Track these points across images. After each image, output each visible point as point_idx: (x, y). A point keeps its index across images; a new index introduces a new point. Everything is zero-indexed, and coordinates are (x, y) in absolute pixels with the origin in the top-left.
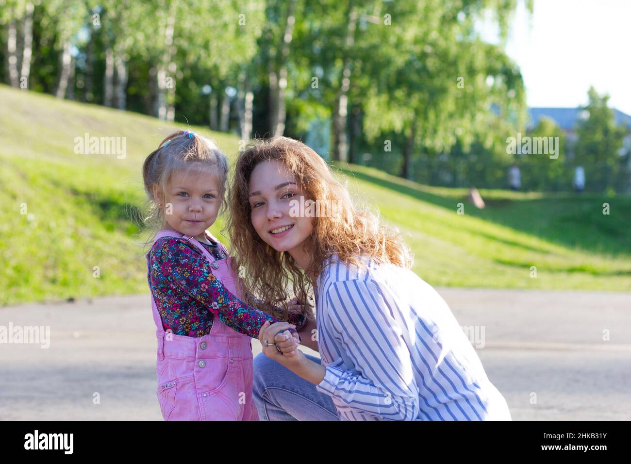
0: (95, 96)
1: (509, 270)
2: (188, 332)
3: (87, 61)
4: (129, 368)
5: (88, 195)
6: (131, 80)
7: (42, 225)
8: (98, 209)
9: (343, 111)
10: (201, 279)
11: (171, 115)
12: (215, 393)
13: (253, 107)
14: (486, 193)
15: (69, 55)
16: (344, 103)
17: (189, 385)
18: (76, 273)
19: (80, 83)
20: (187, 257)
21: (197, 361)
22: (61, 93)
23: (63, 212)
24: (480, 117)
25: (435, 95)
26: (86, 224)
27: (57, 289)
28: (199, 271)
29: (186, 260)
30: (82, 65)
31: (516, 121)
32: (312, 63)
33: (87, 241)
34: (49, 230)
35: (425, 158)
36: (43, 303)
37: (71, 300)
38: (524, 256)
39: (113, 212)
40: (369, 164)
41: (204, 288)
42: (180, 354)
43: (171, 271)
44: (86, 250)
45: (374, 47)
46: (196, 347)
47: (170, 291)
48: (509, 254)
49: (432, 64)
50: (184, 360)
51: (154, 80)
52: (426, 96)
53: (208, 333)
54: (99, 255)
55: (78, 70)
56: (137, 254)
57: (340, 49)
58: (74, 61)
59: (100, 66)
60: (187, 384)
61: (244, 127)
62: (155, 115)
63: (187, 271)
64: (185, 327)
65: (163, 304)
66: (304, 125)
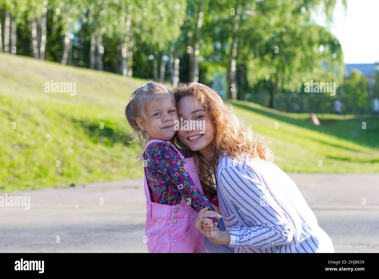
0: (84, 63)
1: (335, 162)
2: (167, 201)
3: (79, 42)
4: (108, 225)
5: (82, 122)
6: (106, 53)
7: (54, 141)
8: (88, 130)
9: (234, 69)
10: (176, 169)
11: (131, 73)
12: (182, 239)
13: (179, 67)
14: (320, 116)
15: (69, 38)
16: (234, 63)
17: (167, 234)
18: (75, 169)
19: (76, 55)
20: (169, 155)
21: (172, 220)
22: (64, 61)
23: (67, 133)
24: (316, 70)
25: (289, 57)
26: (81, 140)
27: (64, 179)
28: (175, 164)
29: (168, 156)
30: (77, 44)
31: (337, 72)
32: (214, 40)
33: (82, 150)
34: (59, 144)
35: (283, 96)
36: (56, 187)
37: (73, 185)
38: (344, 154)
39: (97, 132)
40: (250, 100)
41: (177, 175)
42: (162, 216)
43: (158, 163)
44: (81, 155)
45: (251, 30)
46: (172, 211)
47: (158, 175)
48: (335, 152)
49: (286, 39)
50: (165, 218)
51: (119, 53)
52: (284, 58)
53: (179, 203)
54: (89, 158)
55: (74, 48)
56: (112, 157)
57: (231, 31)
58: (72, 42)
59: (87, 45)
60: (166, 233)
61: (174, 79)
62: (121, 73)
63: (168, 163)
64: (166, 198)
65: (154, 183)
66: (210, 77)
